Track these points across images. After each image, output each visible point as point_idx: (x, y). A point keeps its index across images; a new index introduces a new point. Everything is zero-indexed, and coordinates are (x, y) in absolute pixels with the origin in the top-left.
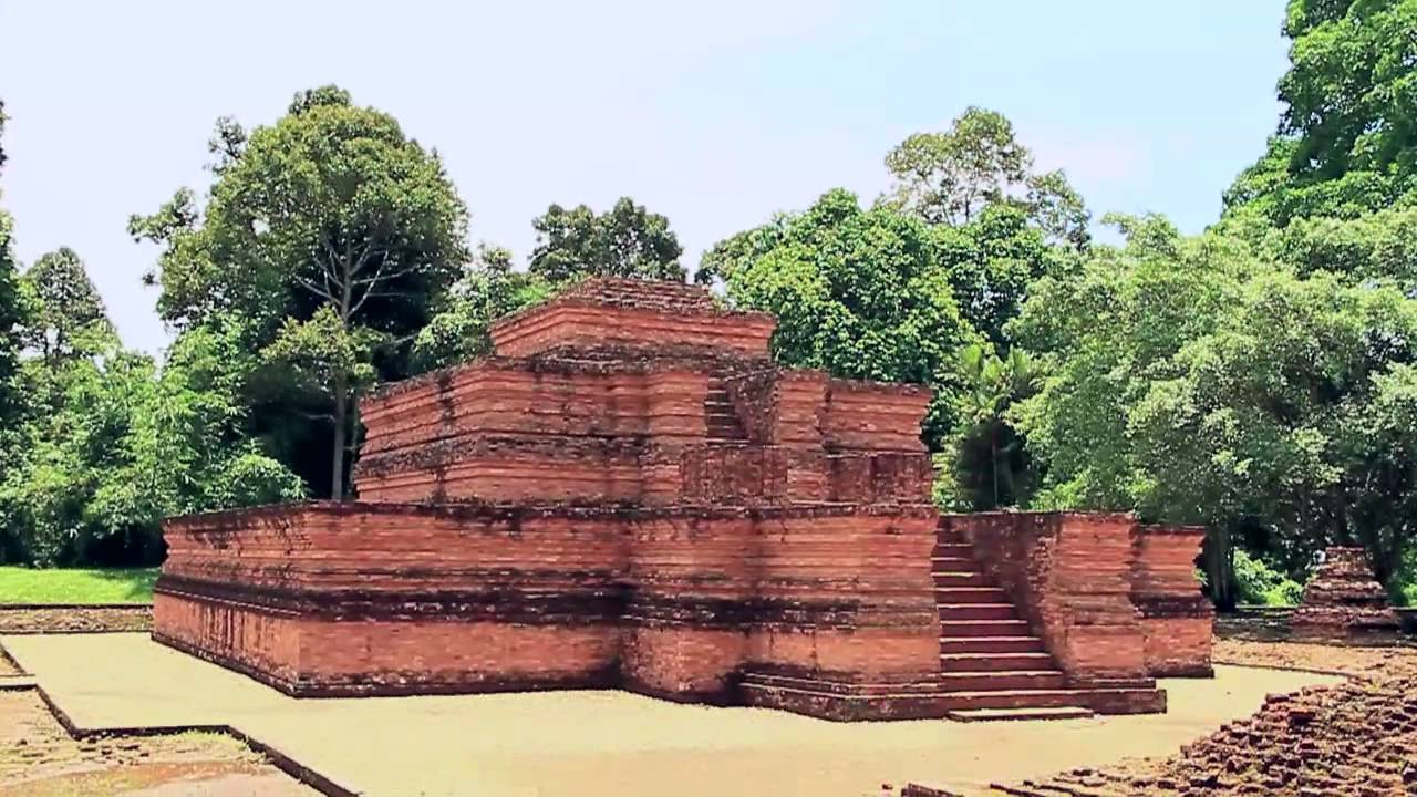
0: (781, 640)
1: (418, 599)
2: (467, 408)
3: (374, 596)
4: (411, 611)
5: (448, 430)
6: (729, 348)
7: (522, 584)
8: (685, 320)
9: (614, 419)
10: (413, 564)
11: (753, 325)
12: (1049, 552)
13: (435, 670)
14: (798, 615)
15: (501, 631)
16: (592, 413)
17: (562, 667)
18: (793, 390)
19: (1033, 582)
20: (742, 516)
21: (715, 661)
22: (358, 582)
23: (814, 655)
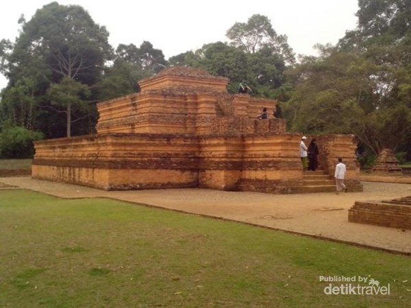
1: (142, 162)
2: (141, 106)
4: (140, 165)
5: (135, 112)
6: (216, 88)
7: (171, 157)
9: (187, 109)
10: (140, 152)
12: (330, 146)
13: (147, 182)
16: (181, 108)
21: (232, 179)
22: (125, 157)
23: (266, 176)
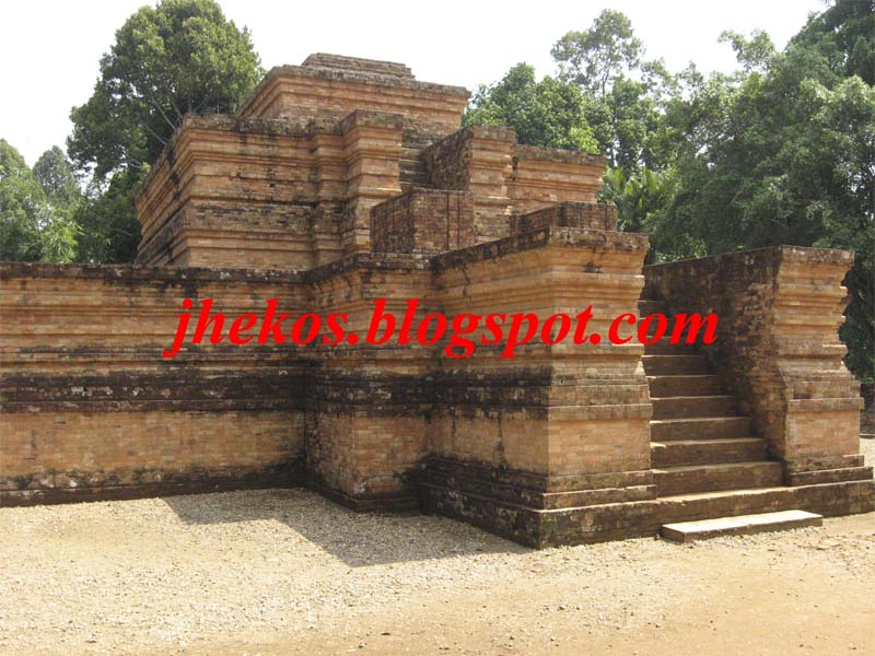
0: (464, 427)
1: (88, 382)
3: (39, 381)
4: (78, 398)
6: (429, 123)
7: (201, 363)
8: (388, 92)
9: (318, 184)
10: (81, 340)
11: (450, 100)
12: (762, 303)
13: (109, 468)
14: (483, 394)
15: (177, 421)
16: (298, 180)
17: (246, 461)
18: (483, 149)
19: (741, 344)
20: (421, 266)
21: (392, 454)
22: (22, 363)
23: (500, 447)
